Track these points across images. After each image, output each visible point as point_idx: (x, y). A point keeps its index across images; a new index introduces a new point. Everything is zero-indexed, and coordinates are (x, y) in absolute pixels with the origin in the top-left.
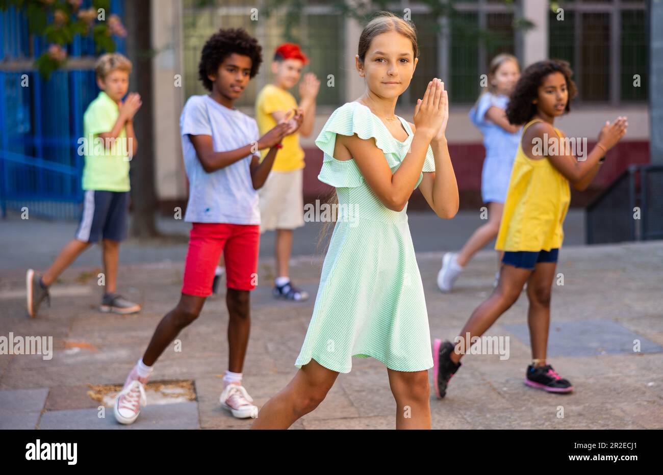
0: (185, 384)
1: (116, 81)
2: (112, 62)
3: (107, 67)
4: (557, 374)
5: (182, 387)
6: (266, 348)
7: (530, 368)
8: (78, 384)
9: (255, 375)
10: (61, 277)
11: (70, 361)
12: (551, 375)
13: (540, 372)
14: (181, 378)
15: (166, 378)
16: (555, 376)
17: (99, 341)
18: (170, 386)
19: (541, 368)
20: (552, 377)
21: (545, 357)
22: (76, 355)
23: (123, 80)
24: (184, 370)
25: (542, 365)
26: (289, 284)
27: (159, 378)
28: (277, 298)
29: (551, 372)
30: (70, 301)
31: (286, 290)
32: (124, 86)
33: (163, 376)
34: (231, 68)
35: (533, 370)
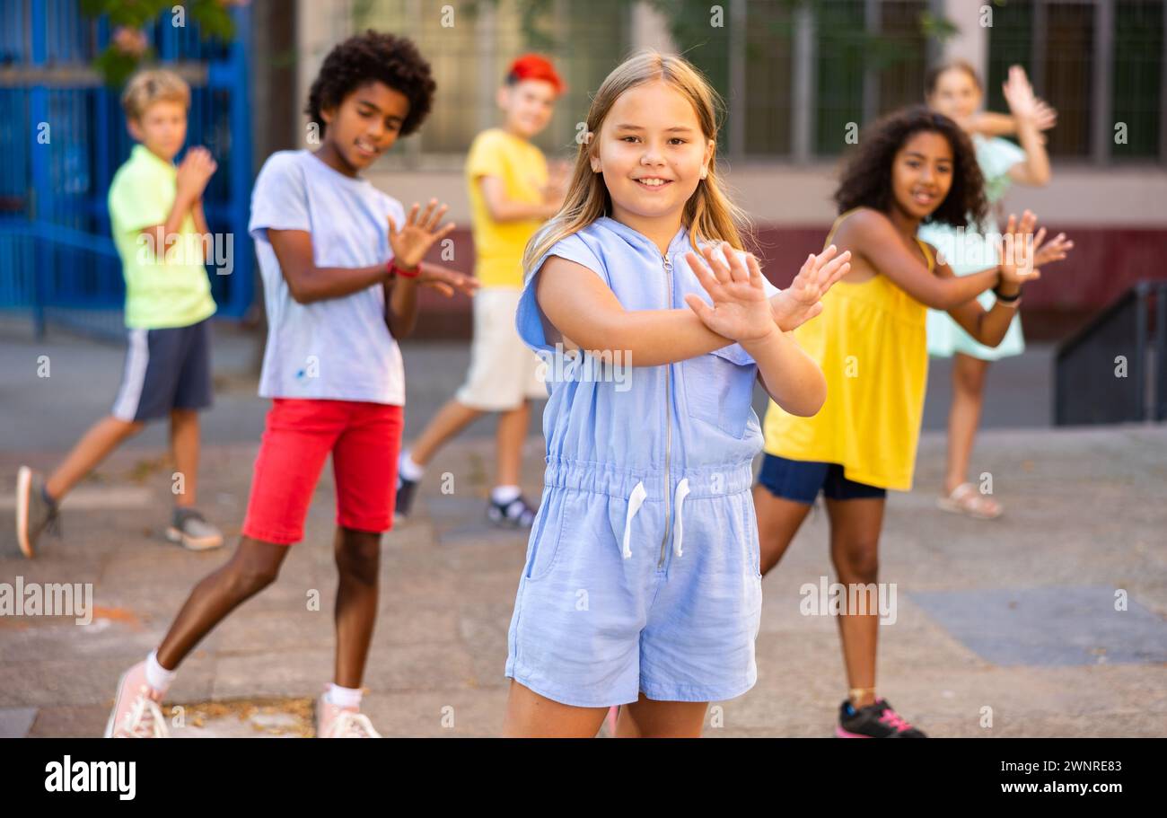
0: (297, 705)
1: (159, 121)
2: (151, 87)
3: (142, 97)
4: (899, 719)
5: (292, 712)
6: (458, 631)
7: (846, 706)
8: (93, 700)
9: (432, 690)
10: (100, 470)
11: (88, 648)
12: (889, 721)
13: (867, 717)
14: (291, 694)
15: (262, 693)
16: (896, 723)
17: (148, 605)
18: (268, 709)
19: (868, 708)
20: (890, 725)
21: (872, 683)
22: (101, 635)
23: (175, 120)
24: (299, 676)
25: (870, 703)
26: (520, 499)
27: (250, 692)
28: (498, 526)
29: (888, 715)
30: (106, 520)
31: (515, 510)
32: (178, 131)
33: (258, 686)
34: (364, 109)
35: (852, 710)
